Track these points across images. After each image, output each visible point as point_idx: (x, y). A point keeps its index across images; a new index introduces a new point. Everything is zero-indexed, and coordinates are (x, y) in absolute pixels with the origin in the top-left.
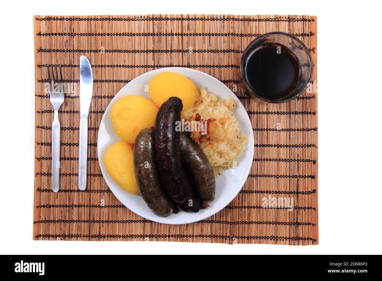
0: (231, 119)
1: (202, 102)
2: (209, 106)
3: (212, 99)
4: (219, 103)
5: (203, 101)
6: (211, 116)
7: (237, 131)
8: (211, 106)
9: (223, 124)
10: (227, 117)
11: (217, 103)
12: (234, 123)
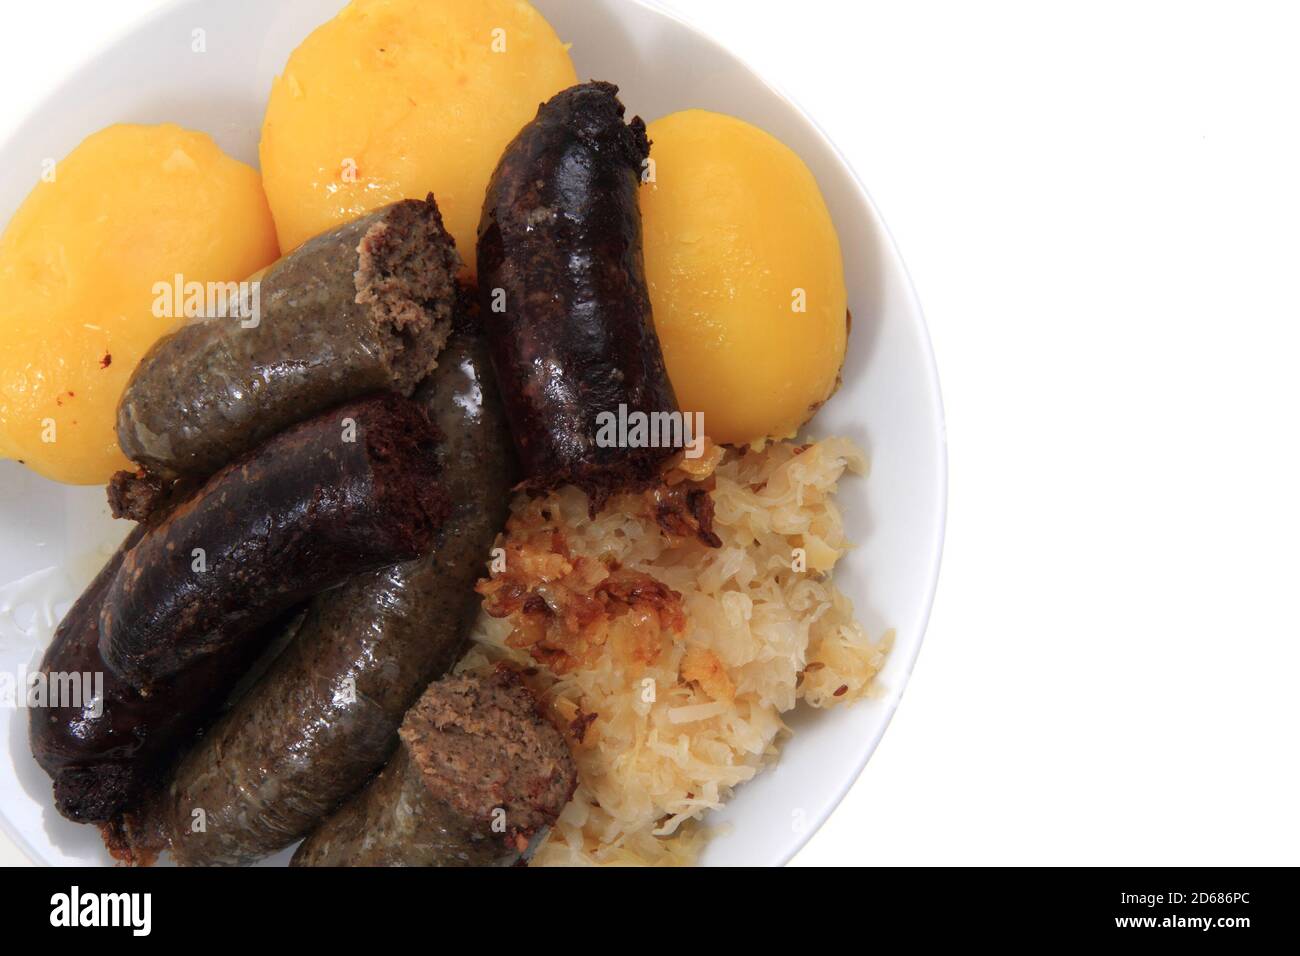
0: (746, 718)
1: (757, 488)
2: (756, 543)
3: (806, 536)
4: (811, 596)
5: (770, 489)
6: (698, 589)
7: (691, 796)
8: (759, 561)
9: (690, 685)
10: (744, 686)
11: (804, 583)
12: (734, 750)
